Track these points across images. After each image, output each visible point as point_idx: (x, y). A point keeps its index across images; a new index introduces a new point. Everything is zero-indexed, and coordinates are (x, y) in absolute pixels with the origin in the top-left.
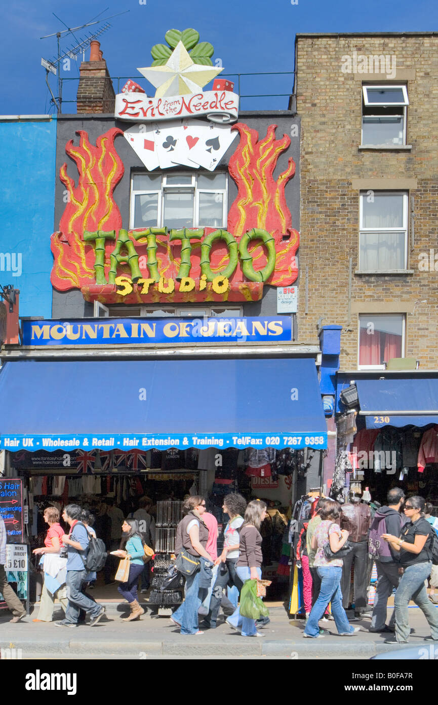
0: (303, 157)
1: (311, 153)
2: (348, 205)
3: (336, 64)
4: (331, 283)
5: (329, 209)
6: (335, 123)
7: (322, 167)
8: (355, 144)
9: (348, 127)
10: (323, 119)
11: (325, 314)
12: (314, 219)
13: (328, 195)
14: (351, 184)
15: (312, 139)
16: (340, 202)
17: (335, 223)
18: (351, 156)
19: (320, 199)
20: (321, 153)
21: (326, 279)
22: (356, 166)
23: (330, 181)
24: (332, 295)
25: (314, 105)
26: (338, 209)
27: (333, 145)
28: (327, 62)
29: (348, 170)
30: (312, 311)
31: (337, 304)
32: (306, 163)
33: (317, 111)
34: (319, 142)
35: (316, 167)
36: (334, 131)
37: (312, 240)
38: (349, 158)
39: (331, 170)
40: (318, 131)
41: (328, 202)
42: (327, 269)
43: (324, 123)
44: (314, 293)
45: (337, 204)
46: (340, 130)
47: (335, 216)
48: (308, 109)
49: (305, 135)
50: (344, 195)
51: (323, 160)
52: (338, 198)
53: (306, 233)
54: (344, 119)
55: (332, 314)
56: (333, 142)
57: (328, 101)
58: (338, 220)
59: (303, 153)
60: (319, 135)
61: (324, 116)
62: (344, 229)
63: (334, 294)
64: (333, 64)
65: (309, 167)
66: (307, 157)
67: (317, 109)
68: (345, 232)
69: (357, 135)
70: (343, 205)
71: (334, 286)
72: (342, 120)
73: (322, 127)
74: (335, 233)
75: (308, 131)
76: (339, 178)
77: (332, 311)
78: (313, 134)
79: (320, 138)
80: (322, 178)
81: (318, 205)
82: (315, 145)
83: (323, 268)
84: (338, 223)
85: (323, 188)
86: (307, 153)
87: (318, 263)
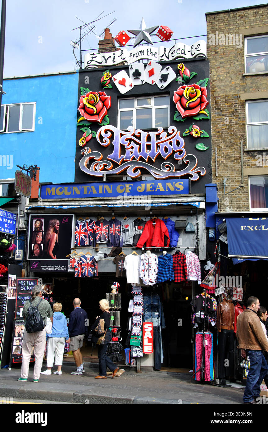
0: (212, 83)
1: (216, 80)
2: (239, 110)
3: (229, 27)
4: (231, 157)
5: (228, 113)
6: (229, 62)
7: (222, 88)
8: (241, 73)
9: (237, 63)
10: (222, 60)
11: (228, 177)
12: (219, 119)
13: (227, 105)
14: (240, 97)
15: (216, 72)
16: (234, 108)
17: (232, 121)
18: (239, 80)
19: (222, 107)
20: (222, 80)
21: (228, 155)
22: (242, 86)
23: (228, 96)
24: (232, 164)
25: (217, 53)
26: (233, 112)
27: (228, 75)
28: (223, 27)
29: (238, 89)
30: (220, 175)
31: (235, 170)
32: (213, 86)
33: (218, 56)
34: (221, 74)
35: (219, 88)
36: (229, 66)
37: (219, 132)
38: (238, 82)
39: (228, 89)
40: (219, 68)
41: (227, 108)
42: (228, 149)
43: (223, 62)
44: (221, 164)
45: (232, 109)
46: (232, 65)
47: (231, 116)
48: (214, 55)
49: (212, 70)
50: (236, 104)
51: (223, 84)
52: (232, 106)
53: (215, 127)
54: (234, 59)
55: (232, 177)
56: (228, 73)
57: (225, 50)
58: (234, 119)
59: (212, 81)
60: (220, 70)
61: (222, 58)
62: (237, 124)
63: (233, 164)
64: (227, 28)
65: (215, 89)
66: (214, 83)
67: (218, 55)
68: (238, 126)
69: (242, 68)
70: (236, 110)
71: (233, 159)
72: (233, 60)
73: (222, 65)
74: (231, 127)
75: (214, 68)
76: (233, 94)
77: (232, 174)
78: (217, 70)
79: (221, 72)
80: (222, 94)
81: (221, 111)
82: (218, 76)
83: (226, 148)
84: (233, 121)
85: (224, 100)
86: (214, 81)
87: (222, 145)
